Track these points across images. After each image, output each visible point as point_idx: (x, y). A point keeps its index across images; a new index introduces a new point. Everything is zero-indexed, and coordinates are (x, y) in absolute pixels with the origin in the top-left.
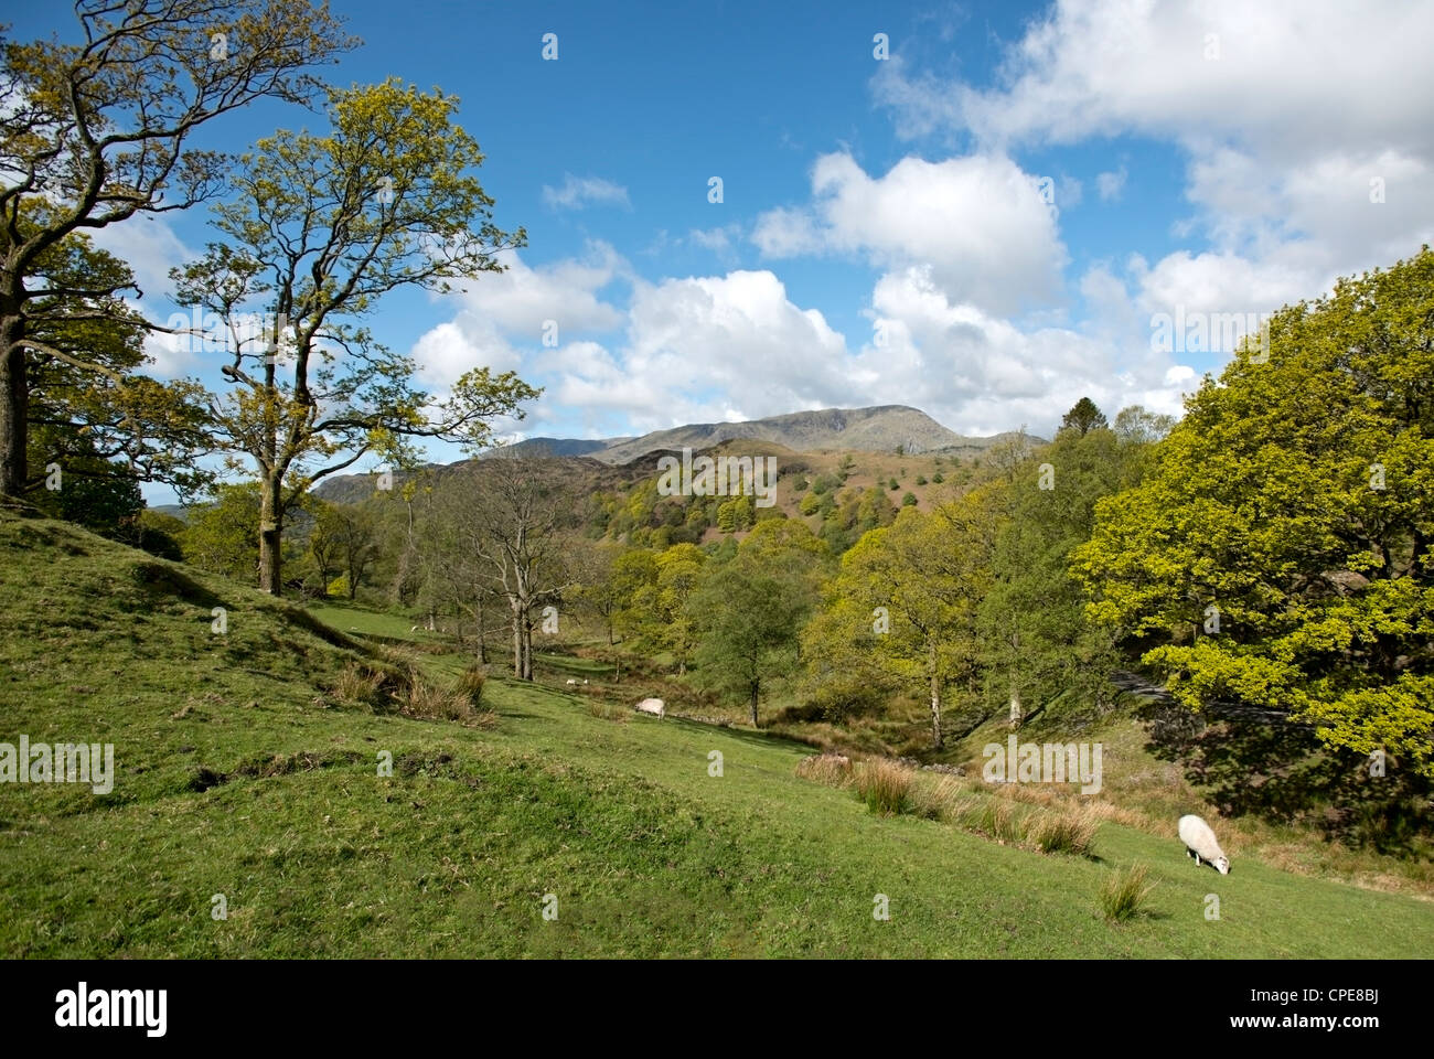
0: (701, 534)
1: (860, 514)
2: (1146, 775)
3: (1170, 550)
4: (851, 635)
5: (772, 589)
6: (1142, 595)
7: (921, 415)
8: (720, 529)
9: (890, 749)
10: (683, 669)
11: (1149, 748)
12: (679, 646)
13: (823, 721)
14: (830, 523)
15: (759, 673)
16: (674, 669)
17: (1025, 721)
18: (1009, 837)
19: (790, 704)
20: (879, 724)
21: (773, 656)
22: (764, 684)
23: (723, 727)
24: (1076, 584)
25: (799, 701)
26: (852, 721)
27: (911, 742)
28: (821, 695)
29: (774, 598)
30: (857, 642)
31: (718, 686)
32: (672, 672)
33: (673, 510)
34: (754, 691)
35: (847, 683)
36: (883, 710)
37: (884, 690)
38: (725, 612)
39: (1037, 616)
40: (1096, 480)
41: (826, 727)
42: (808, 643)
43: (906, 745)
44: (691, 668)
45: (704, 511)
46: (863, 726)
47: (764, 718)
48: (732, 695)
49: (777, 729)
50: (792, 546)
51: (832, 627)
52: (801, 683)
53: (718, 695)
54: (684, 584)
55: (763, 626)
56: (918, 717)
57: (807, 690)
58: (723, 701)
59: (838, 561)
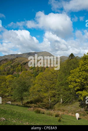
0: (13, 73)
1: (39, 69)
2: (79, 110)
3: (79, 78)
4: (37, 90)
5: (25, 83)
6: (76, 84)
7: (49, 53)
8: (16, 72)
9: (43, 107)
10: (10, 96)
11: (80, 106)
12: (10, 92)
13: (33, 103)
14: (34, 71)
15: (23, 96)
16: (9, 96)
17: (63, 103)
18: (52, 116)
19: (28, 101)
20: (42, 104)
21: (25, 93)
22: (24, 98)
23: (17, 105)
24: (68, 82)
25: (29, 100)
26: (37, 103)
27: (46, 106)
28: (32, 99)
29: (25, 84)
30: (38, 91)
31: (16, 98)
32: (8, 96)
33: (8, 69)
34: (22, 99)
35: (36, 97)
36: (42, 101)
37: (42, 98)
38: (17, 86)
39: (64, 87)
40: (72, 67)
41: (33, 104)
42: (30, 91)
43: (46, 107)
44: (12, 96)
45: (14, 69)
46: (39, 104)
47: (23, 103)
48: (18, 100)
49: (25, 105)
50: (28, 75)
51: (34, 89)
52: (29, 97)
53: (16, 100)
54: (10, 82)
55: (23, 89)
56: (48, 102)
57: (30, 98)
58: (17, 101)
59: (35, 78)
